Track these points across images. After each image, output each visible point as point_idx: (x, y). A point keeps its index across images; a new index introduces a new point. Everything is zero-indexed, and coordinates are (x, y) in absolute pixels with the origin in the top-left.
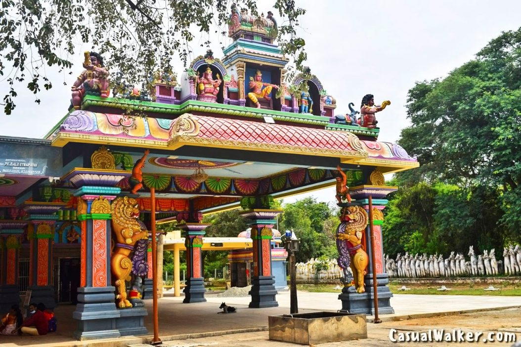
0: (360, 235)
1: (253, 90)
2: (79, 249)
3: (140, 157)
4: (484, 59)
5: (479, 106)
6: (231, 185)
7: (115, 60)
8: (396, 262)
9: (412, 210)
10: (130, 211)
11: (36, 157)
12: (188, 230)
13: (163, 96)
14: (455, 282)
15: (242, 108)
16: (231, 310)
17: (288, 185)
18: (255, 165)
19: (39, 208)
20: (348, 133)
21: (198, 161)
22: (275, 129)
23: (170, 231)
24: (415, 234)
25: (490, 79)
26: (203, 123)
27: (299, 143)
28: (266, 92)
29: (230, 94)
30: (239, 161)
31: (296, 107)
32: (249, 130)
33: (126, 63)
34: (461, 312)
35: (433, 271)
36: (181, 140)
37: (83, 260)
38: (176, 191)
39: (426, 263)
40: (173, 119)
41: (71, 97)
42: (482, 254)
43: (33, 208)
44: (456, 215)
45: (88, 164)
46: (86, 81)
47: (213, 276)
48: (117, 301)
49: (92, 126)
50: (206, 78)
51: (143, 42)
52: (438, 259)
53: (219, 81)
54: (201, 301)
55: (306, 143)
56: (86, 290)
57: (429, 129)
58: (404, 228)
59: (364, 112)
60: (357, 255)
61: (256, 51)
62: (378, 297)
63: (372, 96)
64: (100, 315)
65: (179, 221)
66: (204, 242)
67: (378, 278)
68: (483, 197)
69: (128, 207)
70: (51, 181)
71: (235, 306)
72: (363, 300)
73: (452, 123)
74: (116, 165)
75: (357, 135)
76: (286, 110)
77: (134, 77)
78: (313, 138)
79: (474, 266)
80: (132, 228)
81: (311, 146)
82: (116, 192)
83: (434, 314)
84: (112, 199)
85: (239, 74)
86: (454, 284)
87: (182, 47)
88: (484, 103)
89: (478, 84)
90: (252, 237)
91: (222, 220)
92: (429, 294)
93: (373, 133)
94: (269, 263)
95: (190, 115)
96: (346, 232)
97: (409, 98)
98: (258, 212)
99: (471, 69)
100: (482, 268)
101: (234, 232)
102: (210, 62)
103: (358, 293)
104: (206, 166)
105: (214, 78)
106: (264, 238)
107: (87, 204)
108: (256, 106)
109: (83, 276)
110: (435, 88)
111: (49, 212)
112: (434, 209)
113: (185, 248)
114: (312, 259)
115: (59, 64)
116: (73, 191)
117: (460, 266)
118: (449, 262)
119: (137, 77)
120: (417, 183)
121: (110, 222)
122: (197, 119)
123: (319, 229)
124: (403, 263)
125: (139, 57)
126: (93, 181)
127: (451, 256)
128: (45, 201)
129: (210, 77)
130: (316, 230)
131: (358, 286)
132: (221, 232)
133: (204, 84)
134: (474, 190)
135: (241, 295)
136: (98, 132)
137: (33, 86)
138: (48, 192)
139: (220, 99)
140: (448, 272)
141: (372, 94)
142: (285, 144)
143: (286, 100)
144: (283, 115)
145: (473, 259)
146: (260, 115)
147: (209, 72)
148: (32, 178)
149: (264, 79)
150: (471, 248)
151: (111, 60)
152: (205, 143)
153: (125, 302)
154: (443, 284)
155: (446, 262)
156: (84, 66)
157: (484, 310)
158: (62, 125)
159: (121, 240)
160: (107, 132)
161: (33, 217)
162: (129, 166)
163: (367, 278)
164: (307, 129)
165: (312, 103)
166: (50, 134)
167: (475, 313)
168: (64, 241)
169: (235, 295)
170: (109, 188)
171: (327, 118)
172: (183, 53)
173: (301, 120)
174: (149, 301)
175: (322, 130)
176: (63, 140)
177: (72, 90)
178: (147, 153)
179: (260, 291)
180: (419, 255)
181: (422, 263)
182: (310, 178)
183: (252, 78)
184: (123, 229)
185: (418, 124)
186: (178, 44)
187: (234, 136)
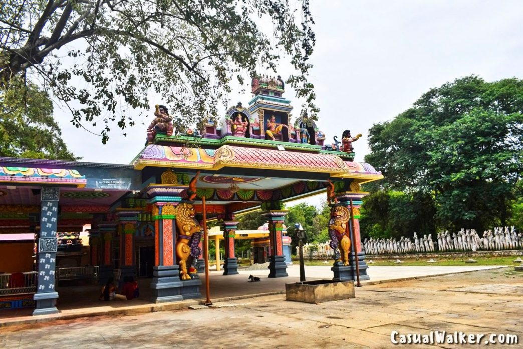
0: (344, 226)
1: (269, 128)
2: (154, 240)
3: (194, 176)
4: (419, 107)
5: (417, 138)
6: (254, 195)
7: (178, 107)
8: (364, 244)
9: (373, 209)
10: (188, 213)
11: (124, 177)
12: (225, 226)
13: (209, 134)
14: (405, 257)
15: (262, 140)
16: (257, 279)
17: (293, 193)
18: (272, 180)
19: (126, 212)
20: (335, 156)
21: (232, 178)
22: (286, 154)
23: (213, 227)
24: (376, 226)
25: (423, 120)
26: (236, 151)
27: (302, 163)
28: (278, 129)
29: (254, 131)
30: (261, 177)
31: (299, 139)
32: (268, 155)
33: (185, 110)
34: (416, 278)
35: (389, 250)
36: (222, 163)
37: (157, 247)
38: (217, 199)
39: (385, 244)
40: (216, 149)
41: (147, 136)
42: (423, 238)
43: (122, 213)
44: (404, 211)
45: (159, 181)
46: (157, 125)
47: (241, 257)
48: (181, 275)
49: (162, 155)
50: (238, 121)
51: (197, 95)
52: (392, 241)
53: (247, 123)
54: (235, 274)
55: (307, 164)
56: (159, 268)
57: (384, 154)
58: (369, 222)
59: (344, 142)
60: (343, 239)
61: (271, 102)
62: (359, 268)
63: (350, 131)
64: (170, 285)
65: (219, 220)
66: (236, 233)
67: (358, 255)
68: (422, 199)
69: (187, 210)
70: (134, 193)
71: (259, 277)
72: (349, 271)
73: (398, 150)
74: (178, 181)
75: (340, 157)
76: (292, 142)
77: (191, 119)
78: (311, 160)
79: (417, 246)
80: (190, 225)
81: (310, 166)
82: (178, 200)
83: (397, 279)
84: (176, 205)
85: (259, 118)
86: (405, 258)
87: (223, 97)
88: (420, 136)
89: (416, 124)
90: (269, 229)
91: (247, 219)
92: (389, 265)
93: (351, 156)
94: (281, 247)
95: (228, 146)
96: (335, 224)
97: (369, 134)
98: (273, 212)
99: (411, 114)
100: (423, 247)
101: (255, 226)
102: (240, 110)
103: (345, 266)
104: (238, 182)
105: (243, 121)
106: (277, 230)
107: (159, 209)
108: (271, 139)
109: (157, 258)
110: (387, 127)
111: (132, 215)
112: (388, 208)
113: (223, 238)
114: (307, 244)
115: (141, 107)
116: (149, 200)
117: (408, 246)
118: (400, 243)
119: (193, 119)
120: (377, 191)
121: (175, 221)
122: (233, 148)
123: (311, 223)
124: (369, 245)
125: (194, 105)
126: (162, 192)
127: (401, 240)
128: (129, 207)
129: (240, 120)
130: (308, 224)
131: (344, 261)
132: (246, 226)
133: (237, 125)
134: (415, 194)
135: (261, 269)
136: (165, 159)
137: (121, 124)
138: (132, 202)
139: (247, 135)
140: (400, 250)
141: (349, 130)
142: (293, 164)
143: (292, 135)
144: (290, 145)
145: (416, 241)
146: (275, 145)
147: (240, 116)
148: (122, 192)
149: (277, 121)
150: (415, 234)
151: (175, 107)
152: (238, 165)
153: (186, 276)
154: (397, 258)
155: (398, 244)
156: (155, 114)
157: (431, 276)
158: (141, 155)
159: (183, 233)
160: (172, 159)
161: (122, 219)
162: (187, 182)
163: (350, 256)
164: (307, 154)
165: (309, 137)
166: (132, 162)
167: (425, 279)
168: (142, 235)
169: (257, 269)
170: (173, 197)
171: (320, 147)
172: (225, 101)
173: (302, 148)
174: (202, 275)
175: (317, 155)
176: (142, 165)
177: (148, 131)
178: (199, 173)
179: (276, 266)
180: (380, 239)
181: (381, 244)
182: (308, 188)
183: (268, 121)
184: (183, 225)
185: (375, 152)
186: (221, 95)
187: (258, 160)
